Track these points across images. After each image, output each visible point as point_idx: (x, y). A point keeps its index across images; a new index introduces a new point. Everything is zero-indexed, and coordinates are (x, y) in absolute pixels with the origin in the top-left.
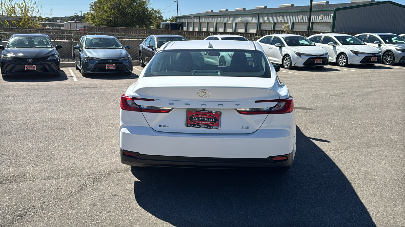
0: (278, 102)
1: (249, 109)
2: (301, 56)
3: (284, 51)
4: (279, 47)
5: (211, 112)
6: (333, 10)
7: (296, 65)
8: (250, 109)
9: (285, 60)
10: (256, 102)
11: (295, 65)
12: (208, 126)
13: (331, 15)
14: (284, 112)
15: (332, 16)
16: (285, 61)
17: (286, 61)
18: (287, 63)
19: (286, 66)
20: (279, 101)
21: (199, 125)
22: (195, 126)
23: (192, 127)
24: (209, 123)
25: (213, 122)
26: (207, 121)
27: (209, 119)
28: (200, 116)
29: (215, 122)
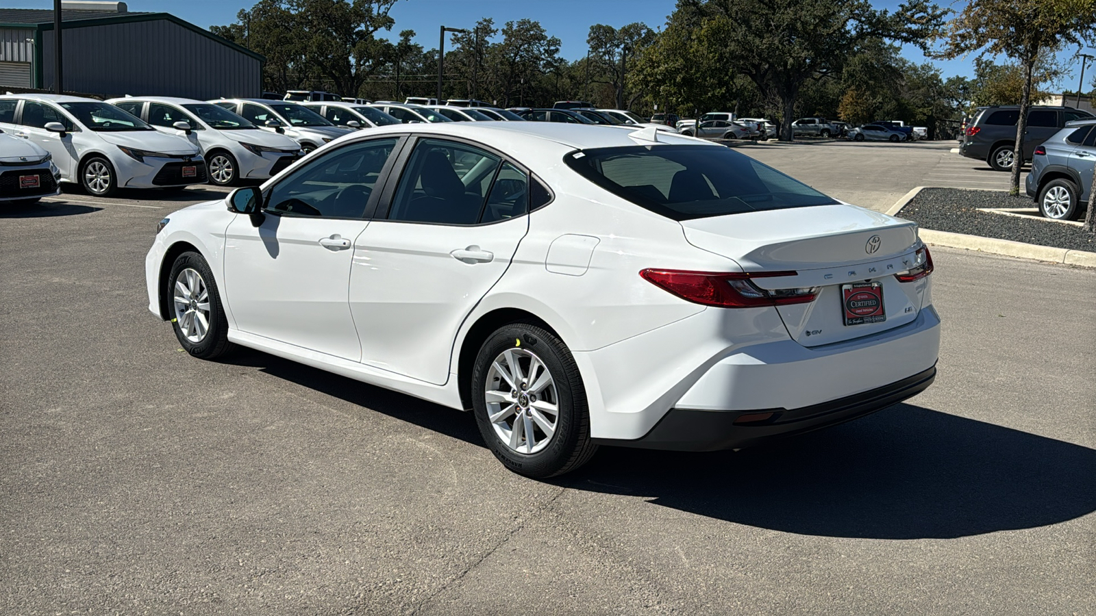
2: (144, 158)
3: (80, 145)
4: (58, 134)
5: (870, 285)
6: (32, 29)
7: (132, 185)
9: (88, 171)
11: (128, 184)
12: (871, 316)
13: (26, 42)
15: (29, 45)
16: (88, 175)
17: (91, 173)
18: (99, 179)
19: (96, 188)
21: (862, 319)
22: (858, 321)
23: (856, 324)
24: (872, 310)
25: (875, 308)
26: (868, 307)
27: (870, 303)
28: (859, 297)
29: (877, 305)
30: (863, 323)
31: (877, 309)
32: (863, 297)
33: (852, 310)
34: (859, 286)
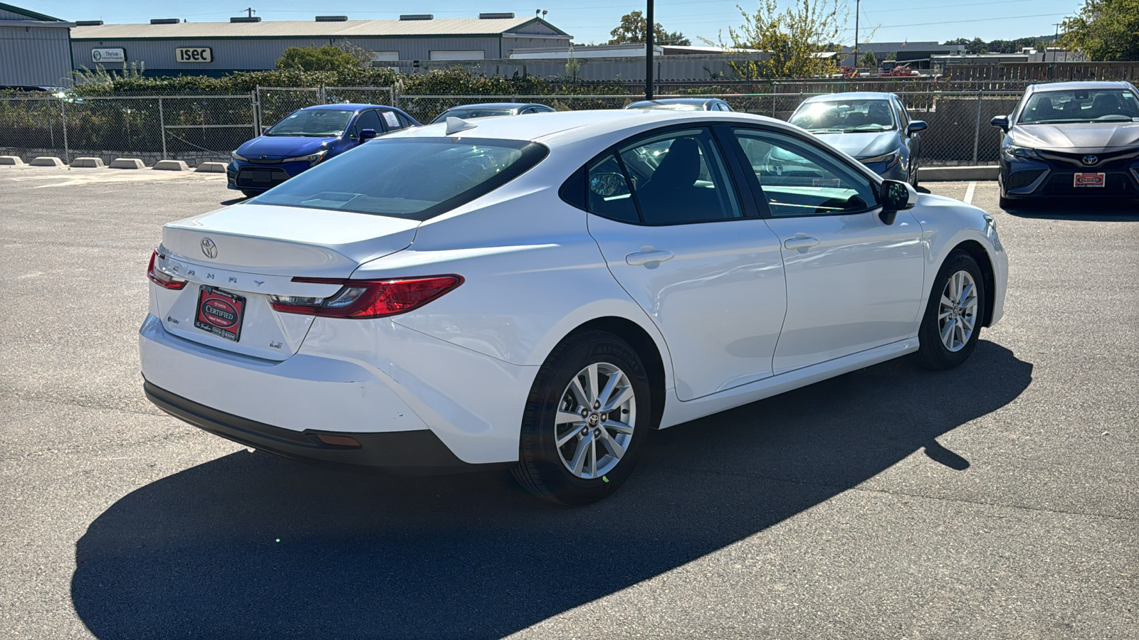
0: (342, 286)
1: (290, 297)
5: (230, 296)
8: (292, 297)
10: (295, 279)
12: (222, 329)
14: (351, 315)
20: (347, 283)
21: (211, 326)
22: (206, 328)
23: (203, 329)
24: (225, 323)
25: (230, 323)
26: (222, 318)
27: (226, 315)
28: (216, 303)
29: (234, 321)
30: (211, 331)
31: (231, 325)
32: (220, 305)
33: (206, 314)
34: (224, 294)
